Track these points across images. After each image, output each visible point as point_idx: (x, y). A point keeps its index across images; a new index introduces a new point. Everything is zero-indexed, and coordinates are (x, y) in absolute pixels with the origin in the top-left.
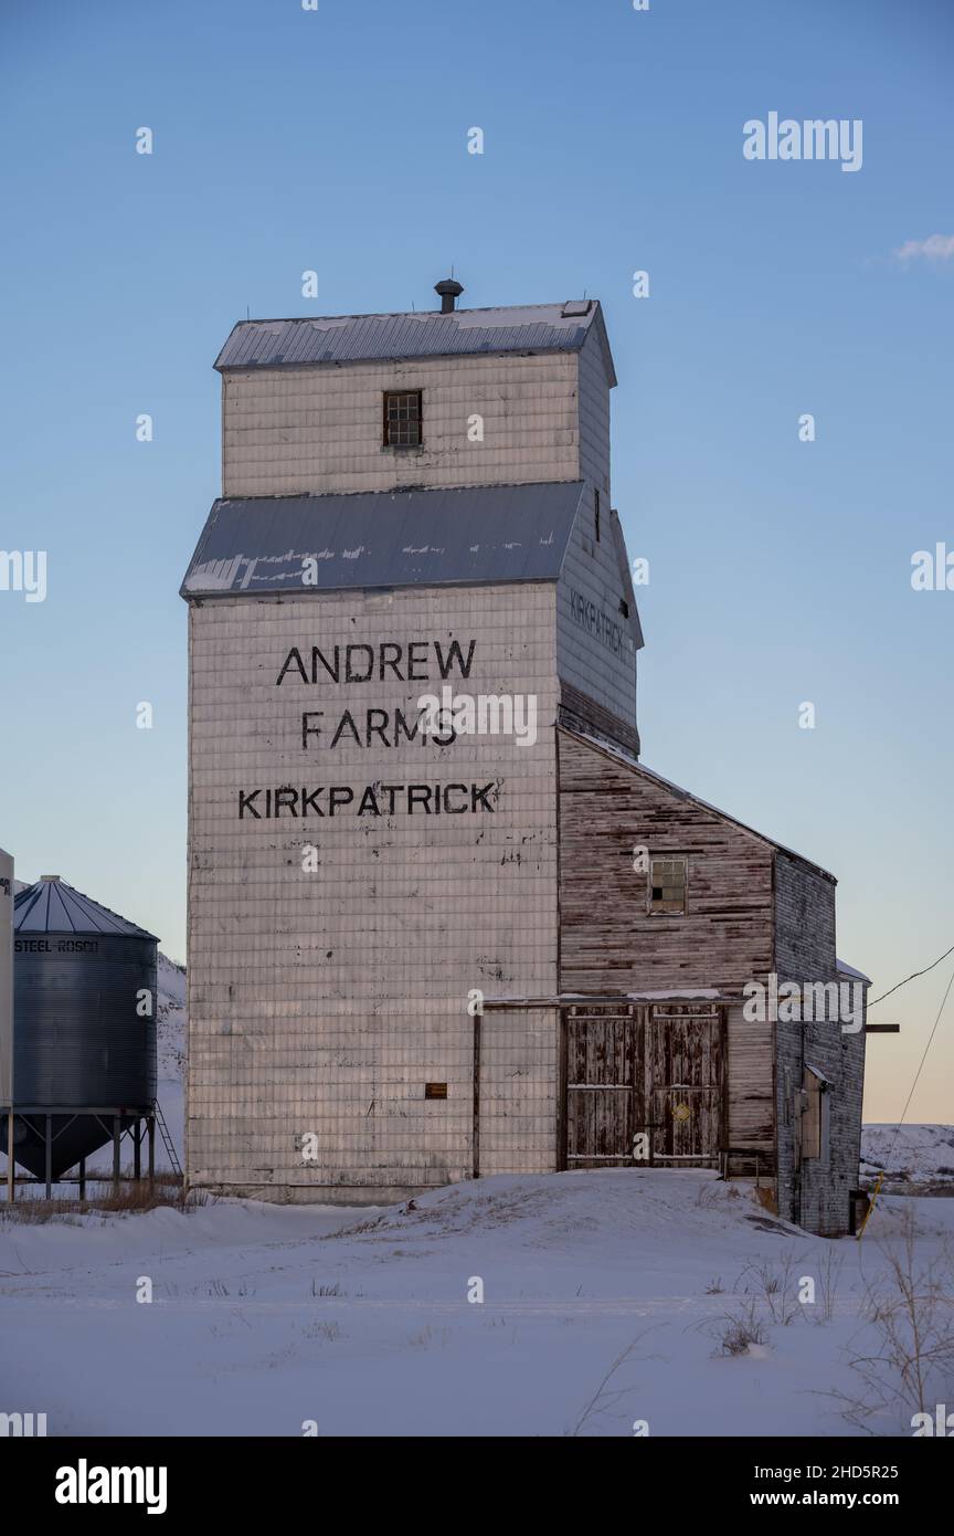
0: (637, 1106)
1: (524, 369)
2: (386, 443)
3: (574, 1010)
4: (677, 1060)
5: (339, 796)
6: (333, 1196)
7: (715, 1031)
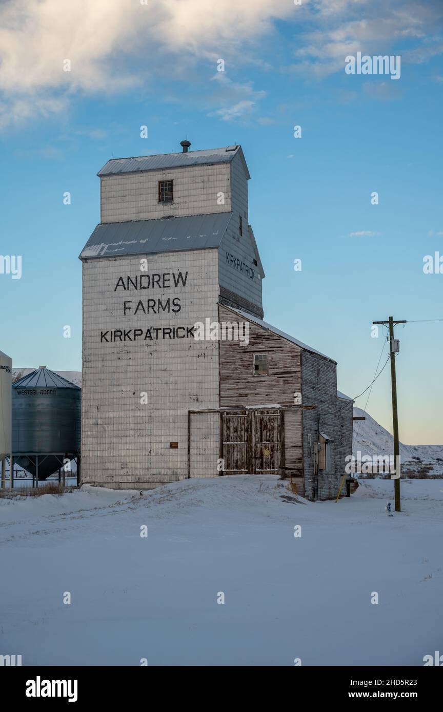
0: (249, 450)
1: (210, 171)
2: (160, 200)
3: (225, 413)
4: (265, 432)
5: (137, 333)
6: (136, 486)
7: (279, 420)
